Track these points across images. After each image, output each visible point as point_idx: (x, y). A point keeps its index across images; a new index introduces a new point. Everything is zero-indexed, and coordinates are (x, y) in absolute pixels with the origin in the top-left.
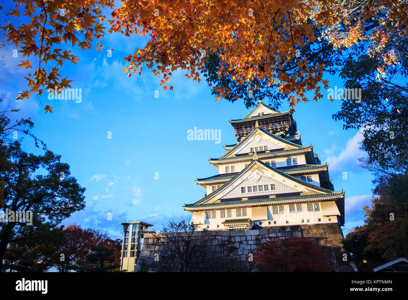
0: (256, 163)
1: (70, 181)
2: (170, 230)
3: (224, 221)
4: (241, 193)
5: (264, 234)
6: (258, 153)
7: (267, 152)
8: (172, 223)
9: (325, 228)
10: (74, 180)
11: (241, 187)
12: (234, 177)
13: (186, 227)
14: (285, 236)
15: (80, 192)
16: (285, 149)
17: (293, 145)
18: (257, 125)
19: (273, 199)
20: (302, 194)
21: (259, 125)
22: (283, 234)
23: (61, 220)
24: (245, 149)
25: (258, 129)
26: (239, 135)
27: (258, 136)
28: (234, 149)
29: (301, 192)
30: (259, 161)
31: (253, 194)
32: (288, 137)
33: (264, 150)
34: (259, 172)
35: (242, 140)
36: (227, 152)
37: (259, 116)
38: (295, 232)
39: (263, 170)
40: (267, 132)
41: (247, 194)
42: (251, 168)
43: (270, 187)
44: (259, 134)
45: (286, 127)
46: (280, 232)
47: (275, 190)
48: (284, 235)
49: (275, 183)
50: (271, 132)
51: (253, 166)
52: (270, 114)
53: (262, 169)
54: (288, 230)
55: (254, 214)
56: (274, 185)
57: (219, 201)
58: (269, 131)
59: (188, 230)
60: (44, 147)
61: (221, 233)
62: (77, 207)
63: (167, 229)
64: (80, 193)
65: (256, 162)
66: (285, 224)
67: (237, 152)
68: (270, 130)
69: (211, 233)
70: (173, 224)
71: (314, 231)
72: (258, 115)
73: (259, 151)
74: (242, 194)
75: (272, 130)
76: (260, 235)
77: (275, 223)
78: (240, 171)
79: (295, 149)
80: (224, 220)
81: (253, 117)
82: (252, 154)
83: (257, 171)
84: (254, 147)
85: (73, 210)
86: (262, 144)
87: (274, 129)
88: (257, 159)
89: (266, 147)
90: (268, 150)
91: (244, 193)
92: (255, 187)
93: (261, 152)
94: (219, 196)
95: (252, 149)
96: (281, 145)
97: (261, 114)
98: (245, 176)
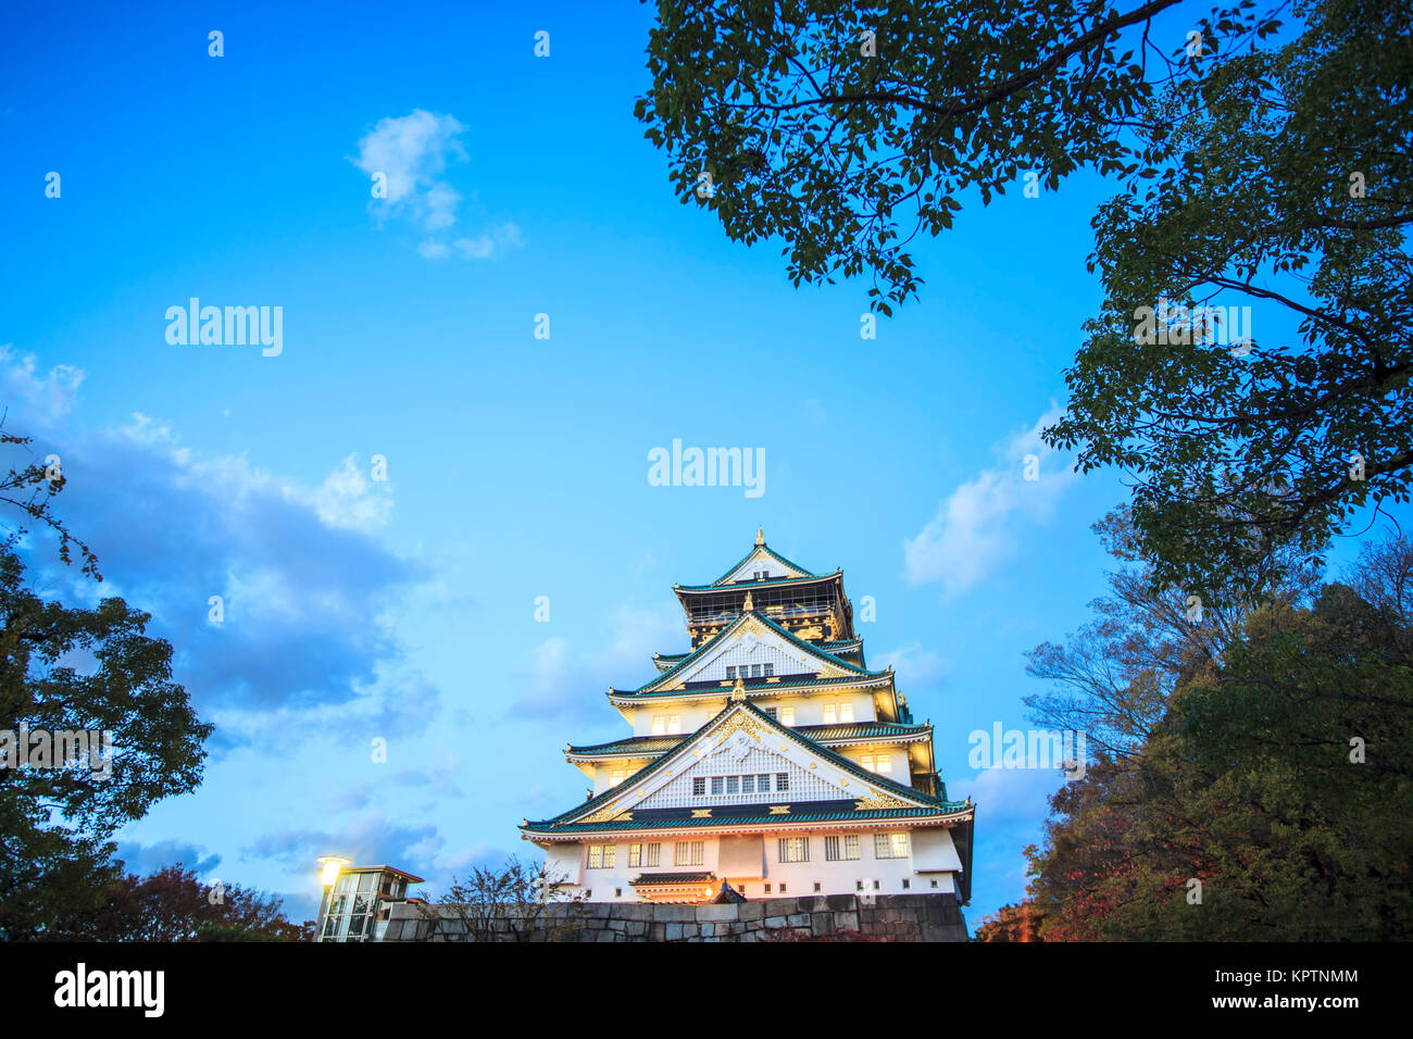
0: (739, 710)
1: (164, 696)
2: (472, 895)
3: (638, 877)
4: (692, 797)
5: (751, 917)
6: (748, 682)
7: (770, 680)
8: (483, 874)
9: (921, 908)
10: (180, 695)
11: (693, 776)
12: (676, 748)
13: (524, 888)
14: (809, 927)
15: (194, 736)
16: (819, 677)
17: (842, 666)
18: (748, 605)
19: (780, 818)
20: (861, 807)
21: (755, 605)
22: (805, 920)
23: (112, 827)
24: (709, 668)
25: (749, 616)
26: (699, 629)
27: (750, 633)
28: (682, 666)
29: (859, 800)
30: (748, 703)
31: (727, 799)
32: (829, 643)
33: (762, 675)
34: (747, 736)
35: (704, 643)
36: (658, 674)
37: (755, 580)
38: (840, 915)
39: (759, 733)
40: (774, 625)
41: (710, 799)
42: (724, 723)
43: (773, 781)
44: (752, 629)
45: (824, 617)
46: (799, 913)
47: (789, 791)
48: (809, 924)
49: (788, 771)
50: (786, 626)
51: (730, 718)
52: (784, 578)
53: (754, 729)
54: (822, 907)
55: (724, 856)
56: (786, 774)
57: (627, 817)
58: (780, 622)
59: (526, 896)
60: (90, 565)
61: (625, 911)
62: (174, 783)
63: (465, 891)
64: (192, 739)
65: (741, 706)
66: (810, 892)
67: (689, 674)
68: (782, 621)
69: (597, 910)
70: (485, 877)
71: (891, 916)
72: (752, 578)
73: (750, 676)
74: (696, 797)
75: (788, 621)
76: (739, 921)
77: (783, 887)
78: (693, 731)
79: (848, 678)
80: (635, 874)
81: (738, 583)
82: (730, 683)
83: (740, 733)
84: (736, 664)
85: (156, 792)
86: (761, 659)
87: (793, 619)
88: (743, 698)
89: (769, 666)
90: (775, 675)
91: (701, 796)
92: (732, 779)
93: (755, 681)
94: (628, 801)
95: (730, 669)
96: (809, 665)
97: (761, 576)
98: (706, 744)
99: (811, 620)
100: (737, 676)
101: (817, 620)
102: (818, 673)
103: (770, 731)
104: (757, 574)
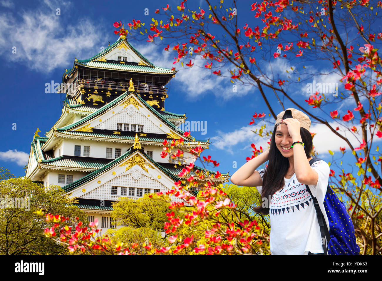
6: (129, 134)
7: (141, 135)
16: (168, 137)
25: (133, 95)
28: (93, 118)
30: (143, 151)
33: (137, 131)
34: (141, 168)
37: (118, 61)
39: (147, 167)
41: (120, 197)
44: (133, 103)
49: (160, 188)
51: (132, 157)
57: (77, 202)
67: (96, 124)
73: (130, 130)
81: (108, 61)
83: (137, 167)
84: (123, 122)
86: (137, 121)
87: (144, 94)
88: (140, 148)
89: (141, 126)
90: (144, 132)
91: (115, 196)
92: (132, 189)
93: (133, 134)
94: (78, 193)
95: (119, 124)
96: (163, 129)
97: (122, 60)
98: (119, 170)
99: (154, 95)
100: (123, 130)
101: (157, 96)
102: (168, 135)
103: (153, 168)
104: (119, 58)
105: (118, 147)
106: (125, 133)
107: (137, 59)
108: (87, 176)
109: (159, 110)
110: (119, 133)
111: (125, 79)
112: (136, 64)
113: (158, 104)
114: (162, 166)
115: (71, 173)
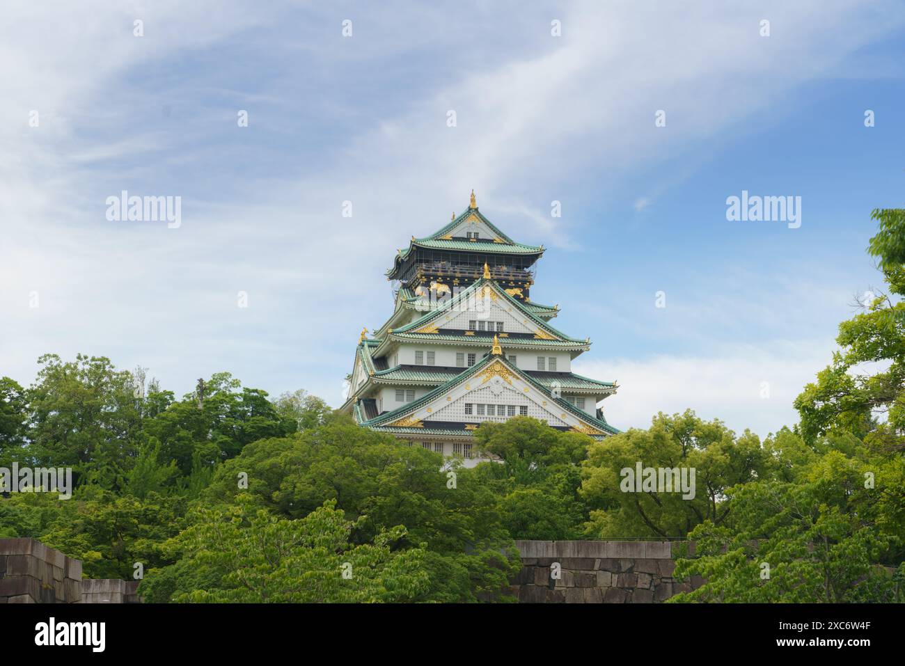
0: (497, 361)
4: (464, 415)
6: (484, 334)
7: (501, 335)
11: (465, 402)
16: (536, 337)
25: (488, 283)
28: (438, 316)
29: (571, 428)
30: (504, 357)
31: (487, 419)
33: (495, 330)
34: (501, 380)
37: (469, 240)
39: (510, 378)
41: (475, 417)
42: (487, 369)
43: (518, 410)
49: (527, 404)
51: (491, 365)
53: (507, 375)
56: (526, 407)
57: (420, 425)
65: (499, 359)
73: (486, 329)
74: (467, 416)
79: (557, 341)
81: (456, 239)
83: (497, 377)
87: (502, 280)
88: (501, 353)
89: (500, 323)
90: (505, 331)
91: (470, 415)
92: (491, 406)
93: (490, 334)
94: (421, 414)
95: (472, 322)
96: (529, 327)
97: (473, 237)
98: (474, 382)
99: (516, 282)
100: (477, 329)
101: (520, 283)
102: (536, 334)
103: (518, 378)
104: (469, 234)
105: (473, 353)
106: (481, 333)
107: (492, 236)
108: (433, 391)
109: (522, 301)
110: (472, 334)
111: (478, 262)
112: (491, 241)
113: (521, 293)
114: (530, 375)
115: (412, 388)
